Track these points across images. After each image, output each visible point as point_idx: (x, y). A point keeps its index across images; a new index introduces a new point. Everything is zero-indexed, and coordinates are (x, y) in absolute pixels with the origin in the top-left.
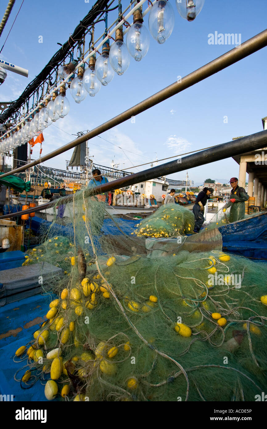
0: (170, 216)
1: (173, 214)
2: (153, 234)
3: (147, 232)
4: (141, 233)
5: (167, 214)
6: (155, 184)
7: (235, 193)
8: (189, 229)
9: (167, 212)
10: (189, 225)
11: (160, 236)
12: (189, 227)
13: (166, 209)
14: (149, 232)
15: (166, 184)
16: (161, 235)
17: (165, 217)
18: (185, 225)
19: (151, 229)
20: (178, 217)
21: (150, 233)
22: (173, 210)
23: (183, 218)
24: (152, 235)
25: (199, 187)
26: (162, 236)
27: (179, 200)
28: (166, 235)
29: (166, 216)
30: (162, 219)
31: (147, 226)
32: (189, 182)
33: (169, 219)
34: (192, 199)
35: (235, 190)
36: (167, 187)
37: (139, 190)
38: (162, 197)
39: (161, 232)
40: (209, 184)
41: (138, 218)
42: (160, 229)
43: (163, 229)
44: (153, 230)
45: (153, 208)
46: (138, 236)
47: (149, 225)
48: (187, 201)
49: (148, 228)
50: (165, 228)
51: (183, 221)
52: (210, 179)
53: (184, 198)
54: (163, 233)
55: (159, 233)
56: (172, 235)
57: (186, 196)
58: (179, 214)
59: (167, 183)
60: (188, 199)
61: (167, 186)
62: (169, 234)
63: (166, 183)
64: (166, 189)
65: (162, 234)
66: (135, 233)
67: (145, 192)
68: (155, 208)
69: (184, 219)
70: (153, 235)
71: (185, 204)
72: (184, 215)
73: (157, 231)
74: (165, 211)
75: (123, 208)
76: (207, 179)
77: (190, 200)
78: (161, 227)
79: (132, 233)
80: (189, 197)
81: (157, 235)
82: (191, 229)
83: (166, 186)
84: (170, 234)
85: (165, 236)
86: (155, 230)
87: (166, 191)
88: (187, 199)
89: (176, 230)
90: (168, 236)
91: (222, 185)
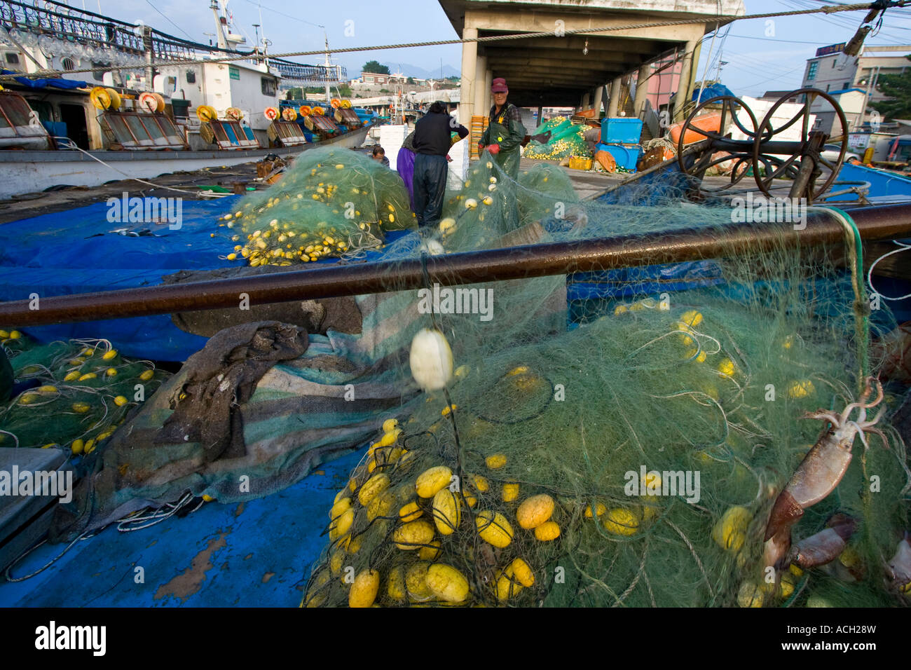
0: (336, 187)
1: (345, 179)
2: (302, 248)
3: (283, 246)
4: (262, 254)
5: (325, 182)
6: (236, 73)
7: (501, 120)
8: (392, 218)
9: (325, 175)
10: (391, 208)
11: (322, 251)
12: (390, 213)
13: (319, 166)
14: (289, 246)
15: (272, 75)
16: (326, 249)
17: (321, 190)
18: (382, 211)
19: (291, 234)
20: (361, 190)
21: (294, 248)
22: (339, 166)
23: (376, 190)
24: (300, 253)
25: (350, 82)
26: (329, 251)
27: (314, 124)
28: (341, 245)
29: (326, 188)
30: (315, 196)
31: (274, 223)
32: (335, 69)
33: (336, 195)
34: (348, 120)
35: (500, 114)
36: (277, 83)
37: (183, 91)
38: (266, 115)
39: (325, 240)
40: (376, 75)
41: (215, 191)
42: (320, 230)
43: (327, 230)
44: (297, 236)
45: (244, 149)
46: (254, 262)
47: (280, 222)
48: (336, 125)
49: (281, 231)
50: (335, 227)
51: (374, 197)
52: (375, 62)
53: (326, 116)
54: (330, 241)
55: (319, 244)
56: (356, 243)
57: (331, 110)
58: (363, 179)
59: (276, 72)
60: (339, 119)
61: (275, 80)
62: (346, 241)
63: (272, 72)
64: (273, 91)
65: (330, 246)
66: (240, 255)
67: (205, 97)
68: (251, 149)
69: (378, 193)
70: (303, 252)
71: (332, 133)
72: (376, 182)
73: (310, 240)
74: (316, 173)
75: (140, 155)
76: (369, 61)
77: (344, 123)
78: (322, 224)
79: (231, 256)
80: (339, 114)
81: (314, 251)
82: (395, 217)
83: (272, 82)
84: (351, 243)
85: (339, 250)
86: (304, 236)
87: (273, 95)
88: (333, 119)
89: (363, 226)
90: (345, 249)
91: (405, 81)
